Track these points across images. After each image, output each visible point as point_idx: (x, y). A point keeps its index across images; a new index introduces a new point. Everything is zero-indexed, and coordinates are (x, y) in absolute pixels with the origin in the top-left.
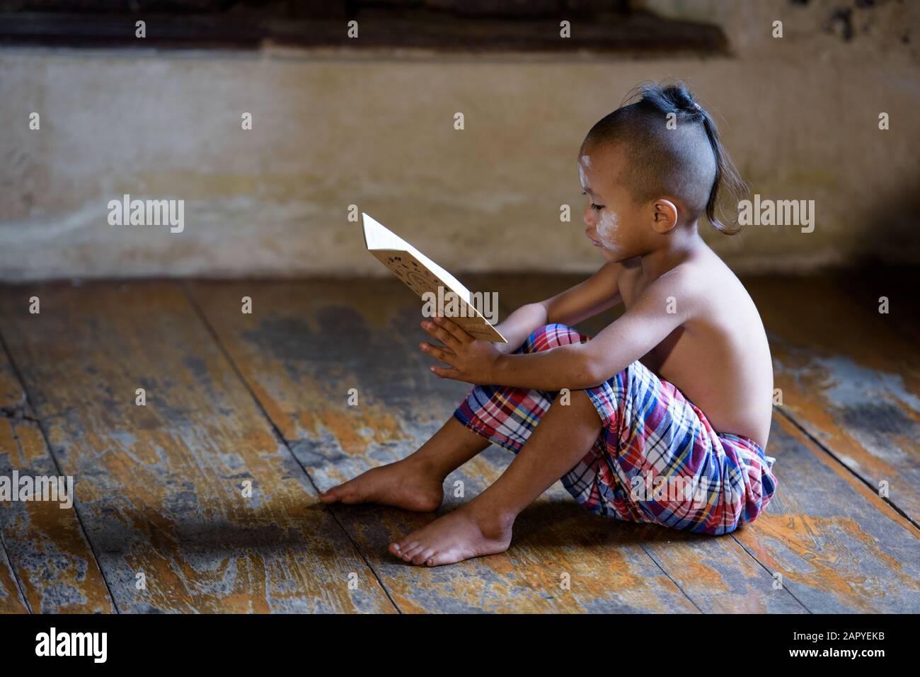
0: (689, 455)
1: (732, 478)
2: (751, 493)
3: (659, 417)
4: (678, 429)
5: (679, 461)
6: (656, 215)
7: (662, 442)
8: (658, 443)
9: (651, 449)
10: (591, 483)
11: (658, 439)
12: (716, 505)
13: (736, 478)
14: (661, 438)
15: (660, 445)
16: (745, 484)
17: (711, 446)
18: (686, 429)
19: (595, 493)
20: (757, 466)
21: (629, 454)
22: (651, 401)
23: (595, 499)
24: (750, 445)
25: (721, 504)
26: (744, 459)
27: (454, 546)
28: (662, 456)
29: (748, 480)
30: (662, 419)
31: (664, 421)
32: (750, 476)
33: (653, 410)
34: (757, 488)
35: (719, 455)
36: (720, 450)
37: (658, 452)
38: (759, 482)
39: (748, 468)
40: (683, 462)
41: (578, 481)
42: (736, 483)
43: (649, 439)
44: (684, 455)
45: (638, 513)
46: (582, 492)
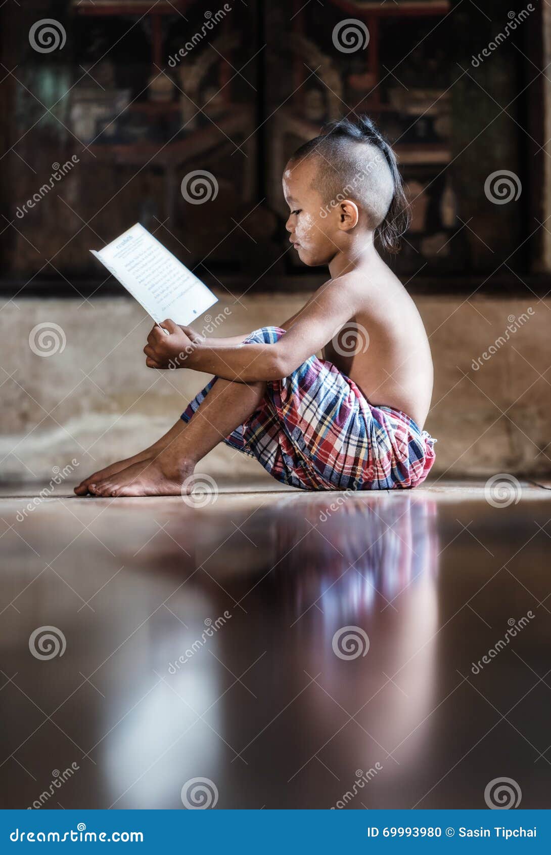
0: (336, 413)
1: (379, 437)
2: (398, 453)
3: (311, 380)
4: (328, 392)
5: (329, 418)
6: (343, 216)
7: (314, 402)
8: (311, 403)
9: (306, 409)
10: (275, 452)
11: (311, 399)
12: (366, 460)
13: (382, 437)
14: (314, 398)
15: (313, 405)
16: (392, 444)
17: (359, 409)
18: (335, 393)
19: (280, 462)
20: (404, 431)
21: (290, 414)
22: (304, 368)
23: (279, 467)
24: (401, 417)
25: (371, 459)
26: (391, 425)
27: (137, 483)
28: (315, 414)
29: (394, 441)
30: (313, 382)
31: (315, 384)
32: (396, 438)
33: (306, 374)
34: (403, 449)
35: (366, 416)
36: (368, 413)
37: (312, 411)
38: (405, 444)
39: (393, 432)
40: (332, 419)
41: (263, 450)
42: (382, 441)
43: (304, 399)
44: (332, 413)
45: (317, 480)
46: (268, 460)
